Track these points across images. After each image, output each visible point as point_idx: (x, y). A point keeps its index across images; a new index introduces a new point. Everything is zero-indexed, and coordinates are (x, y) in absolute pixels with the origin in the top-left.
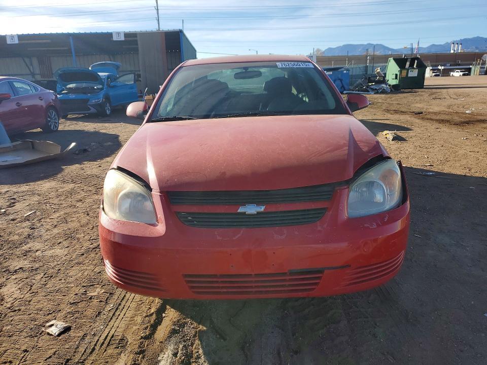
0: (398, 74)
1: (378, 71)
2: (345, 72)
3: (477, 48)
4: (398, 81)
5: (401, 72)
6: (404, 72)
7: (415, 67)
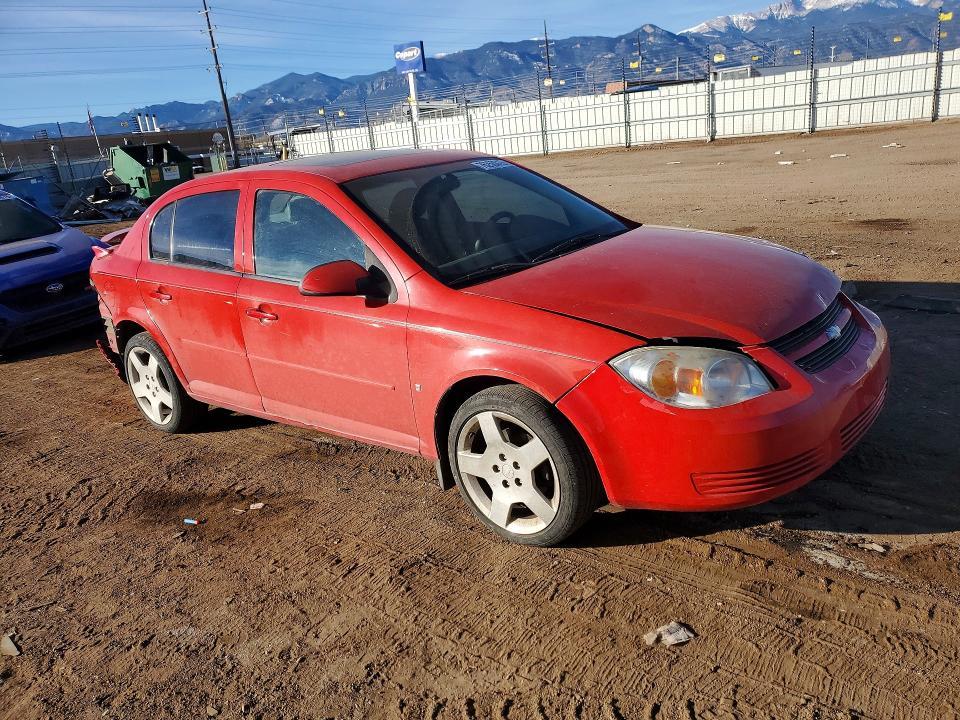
0: (145, 176)
1: (109, 174)
2: (33, 181)
3: (182, 124)
4: (147, 191)
5: (147, 172)
6: (155, 173)
7: (166, 160)
